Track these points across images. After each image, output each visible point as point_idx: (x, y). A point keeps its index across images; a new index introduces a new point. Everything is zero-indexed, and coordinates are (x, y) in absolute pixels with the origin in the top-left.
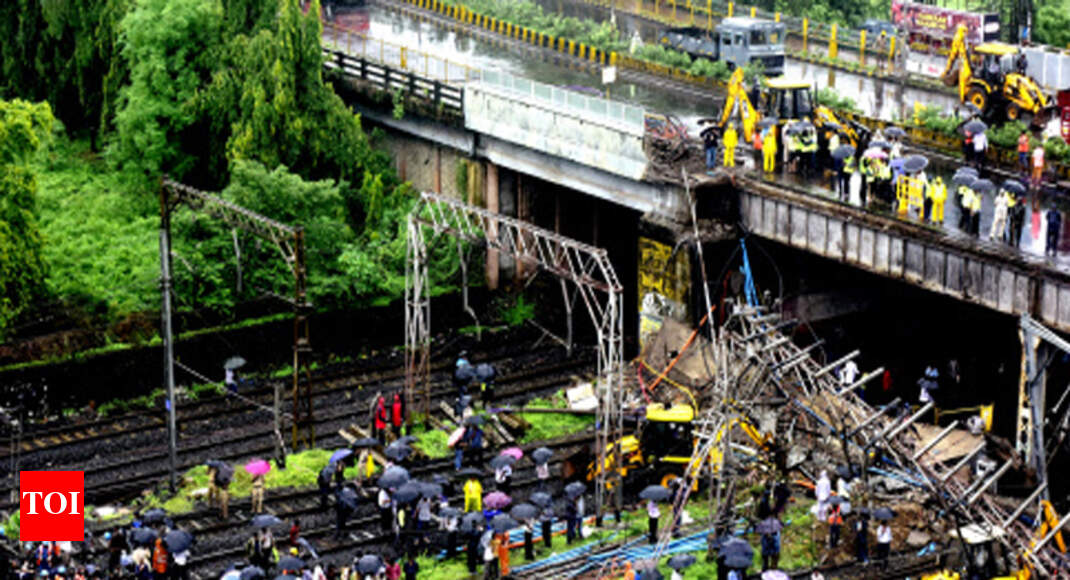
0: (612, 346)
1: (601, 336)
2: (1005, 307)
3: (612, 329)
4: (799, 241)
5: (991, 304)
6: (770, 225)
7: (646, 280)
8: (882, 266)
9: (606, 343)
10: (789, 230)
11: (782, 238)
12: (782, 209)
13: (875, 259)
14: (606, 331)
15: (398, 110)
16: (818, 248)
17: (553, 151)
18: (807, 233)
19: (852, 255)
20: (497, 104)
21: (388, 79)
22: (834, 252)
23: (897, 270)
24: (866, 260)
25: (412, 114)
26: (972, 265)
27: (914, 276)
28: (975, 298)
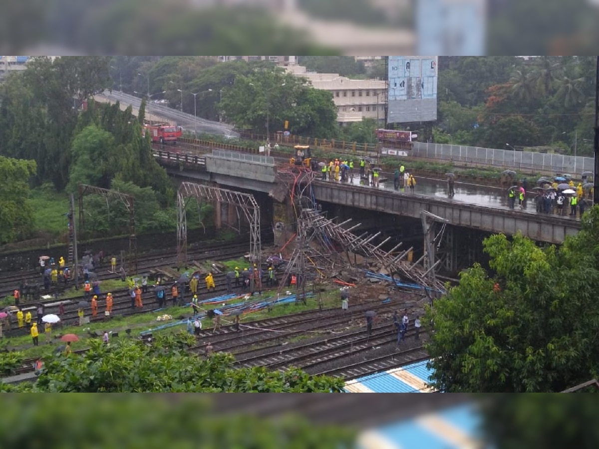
0: (256, 228)
1: (251, 225)
2: (417, 216)
3: (255, 222)
4: (336, 201)
5: (411, 215)
6: (324, 196)
7: (276, 218)
8: (368, 206)
9: (253, 228)
10: (332, 197)
11: (329, 200)
12: (329, 190)
13: (365, 204)
14: (253, 223)
15: (182, 168)
16: (343, 202)
17: (239, 176)
18: (339, 198)
19: (356, 204)
20: (218, 162)
21: (178, 158)
22: (349, 203)
23: (374, 207)
24: (362, 205)
25: (187, 170)
26: (403, 202)
27: (381, 209)
28: (405, 214)
